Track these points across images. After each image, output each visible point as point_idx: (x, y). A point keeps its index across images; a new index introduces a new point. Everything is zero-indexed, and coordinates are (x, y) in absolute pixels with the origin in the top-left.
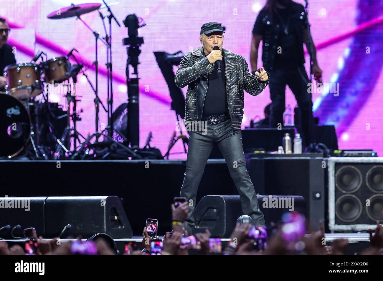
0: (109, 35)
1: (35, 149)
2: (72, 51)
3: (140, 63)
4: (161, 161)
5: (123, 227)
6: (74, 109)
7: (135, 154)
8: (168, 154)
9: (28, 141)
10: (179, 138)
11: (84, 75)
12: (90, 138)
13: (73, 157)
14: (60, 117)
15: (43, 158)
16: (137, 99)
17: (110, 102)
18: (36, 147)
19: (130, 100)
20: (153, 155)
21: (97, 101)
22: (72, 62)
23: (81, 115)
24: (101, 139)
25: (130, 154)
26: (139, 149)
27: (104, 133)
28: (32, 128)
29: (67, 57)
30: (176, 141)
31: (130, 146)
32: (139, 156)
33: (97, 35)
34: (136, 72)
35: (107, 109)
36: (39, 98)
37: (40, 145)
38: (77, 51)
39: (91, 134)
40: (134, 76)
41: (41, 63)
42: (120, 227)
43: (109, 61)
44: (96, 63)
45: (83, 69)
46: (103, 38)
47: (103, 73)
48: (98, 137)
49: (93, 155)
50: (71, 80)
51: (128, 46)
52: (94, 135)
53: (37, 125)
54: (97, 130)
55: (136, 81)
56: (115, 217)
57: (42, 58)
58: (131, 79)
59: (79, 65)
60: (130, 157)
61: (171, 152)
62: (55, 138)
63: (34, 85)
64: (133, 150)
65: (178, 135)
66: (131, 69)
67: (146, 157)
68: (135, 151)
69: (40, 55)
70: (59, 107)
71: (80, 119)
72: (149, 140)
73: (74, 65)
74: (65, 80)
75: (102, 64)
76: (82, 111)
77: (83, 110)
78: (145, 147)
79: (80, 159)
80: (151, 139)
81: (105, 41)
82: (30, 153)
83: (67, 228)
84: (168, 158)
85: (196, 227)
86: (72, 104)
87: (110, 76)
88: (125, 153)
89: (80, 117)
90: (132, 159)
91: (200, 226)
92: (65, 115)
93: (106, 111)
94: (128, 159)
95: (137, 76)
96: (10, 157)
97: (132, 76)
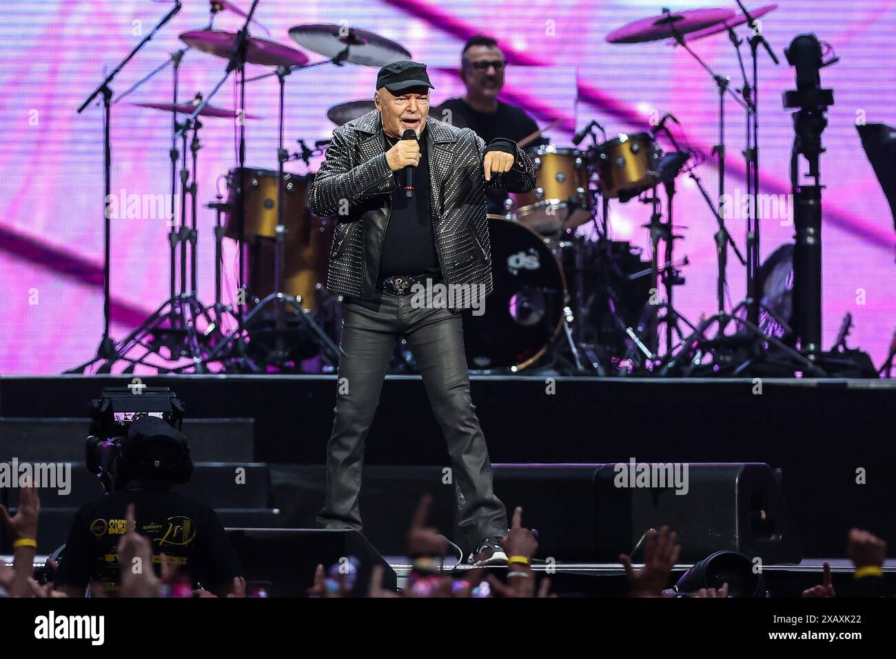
0: (751, 85)
1: (574, 350)
2: (664, 119)
3: (824, 150)
4: (873, 383)
5: (781, 537)
6: (668, 257)
7: (810, 365)
8: (888, 366)
9: (557, 332)
11: (692, 176)
12: (706, 325)
13: (664, 371)
14: (633, 276)
15: (594, 372)
16: (818, 236)
17: (754, 243)
18: (577, 347)
19: (800, 235)
20: (853, 367)
21: (723, 239)
22: (663, 146)
23: (684, 272)
24: (731, 330)
25: (800, 366)
26: (818, 352)
27: (738, 314)
28: (566, 300)
29: (651, 135)
31: (799, 346)
32: (819, 370)
33: (722, 84)
34: (814, 172)
35: (745, 258)
36: (587, 230)
37: (587, 341)
38: (675, 120)
39: (707, 317)
40: (811, 182)
41: (590, 147)
42: (773, 538)
43: (752, 145)
44: (719, 150)
45: (690, 163)
46: (738, 91)
47: (735, 173)
48: (723, 324)
49: (711, 366)
50: (661, 189)
51: (796, 110)
52: (714, 318)
53: (579, 295)
54: (721, 307)
55: (816, 191)
56: (761, 513)
57: (594, 136)
58: (802, 187)
59: (680, 153)
60: (798, 370)
62: (623, 325)
63: (574, 200)
64: (806, 355)
66: (804, 165)
67: (838, 371)
68: (812, 357)
69: (588, 130)
70: (633, 252)
71: (682, 282)
72: (845, 332)
73: (668, 154)
74: (645, 188)
75: (735, 153)
76: (686, 262)
77: (690, 259)
78: (835, 349)
79: (680, 375)
80: (851, 330)
81: (740, 96)
82: (564, 360)
84: (888, 375)
86: (662, 245)
87: (754, 182)
88: (788, 363)
89: (681, 275)
90: (804, 376)
92: (647, 271)
93: (743, 263)
94: (794, 377)
95: (817, 181)
96: (514, 369)
97: (806, 181)
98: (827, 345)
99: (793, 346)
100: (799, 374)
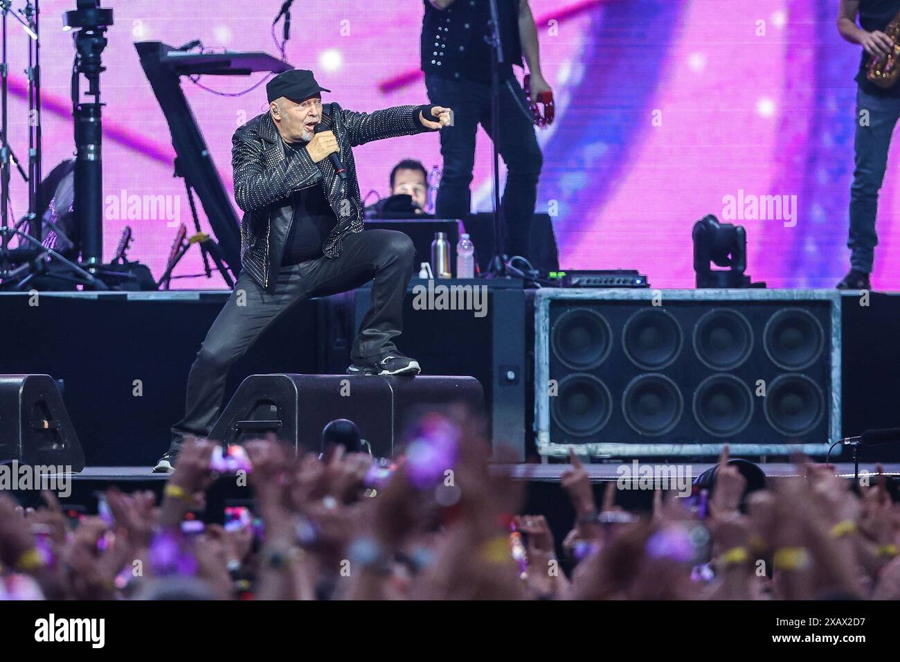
0: (33, 5)
3: (104, 69)
4: (152, 296)
5: (63, 446)
7: (90, 277)
8: (167, 277)
10: (194, 240)
16: (98, 152)
17: (36, 160)
19: (81, 153)
20: (133, 280)
24: (14, 244)
25: (80, 278)
26: (99, 265)
27: (21, 230)
30: (187, 248)
31: (80, 259)
32: (100, 282)
34: (95, 90)
35: (27, 173)
40: (91, 100)
42: (54, 447)
43: (34, 64)
44: (2, 69)
46: (21, 12)
47: (19, 92)
48: (7, 239)
51: (77, 29)
54: (4, 222)
55: (97, 107)
56: (44, 423)
58: (81, 105)
60: (80, 284)
61: (174, 273)
64: (87, 268)
65: (191, 232)
66: (84, 84)
67: (117, 284)
68: (93, 270)
72: (125, 245)
75: (18, 71)
78: (115, 262)
80: (130, 243)
81: (22, 17)
84: (167, 288)
87: (35, 99)
88: (69, 276)
90: (85, 290)
93: (26, 179)
94: (76, 290)
95: (97, 99)
97: (86, 99)
98: (107, 259)
99: (74, 259)
100: (80, 287)
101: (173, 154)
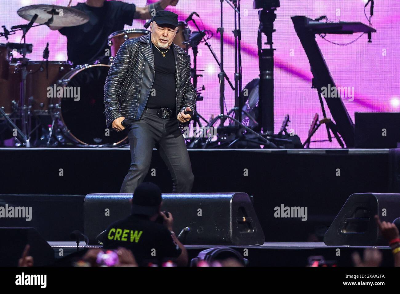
2: (192, 15)
3: (275, 30)
4: (300, 151)
5: (253, 231)
7: (268, 142)
8: (308, 141)
10: (322, 122)
11: (206, 44)
12: (213, 121)
13: (192, 145)
16: (272, 75)
17: (238, 78)
19: (262, 74)
20: (290, 143)
21: (223, 76)
22: (191, 28)
24: (227, 123)
25: (261, 141)
26: (272, 135)
27: (230, 116)
29: (185, 23)
30: (318, 126)
31: (262, 132)
32: (273, 144)
34: (270, 42)
35: (234, 86)
38: (198, 15)
39: (215, 117)
40: (268, 47)
42: (249, 231)
43: (238, 28)
44: (221, 30)
45: (206, 37)
47: (229, 42)
48: (223, 120)
49: (217, 142)
50: (190, 50)
51: (260, 10)
52: (219, 117)
54: (222, 112)
55: (271, 52)
56: (243, 218)
58: (263, 50)
59: (200, 32)
60: (262, 144)
61: (312, 139)
64: (265, 136)
65: (321, 118)
66: (264, 38)
67: (282, 145)
68: (269, 137)
71: (202, 99)
72: (286, 124)
73: (193, 33)
75: (229, 32)
76: (203, 88)
77: (205, 87)
78: (280, 133)
79: (201, 147)
80: (289, 123)
81: (232, 3)
83: (184, 231)
84: (308, 147)
85: (342, 231)
87: (238, 46)
88: (256, 140)
89: (201, 95)
90: (264, 148)
91: (347, 231)
93: (233, 89)
94: (260, 148)
95: (271, 47)
96: (115, 144)
97: (264, 47)
98: (276, 131)
99: (259, 131)
100: (262, 146)
101: (312, 76)
